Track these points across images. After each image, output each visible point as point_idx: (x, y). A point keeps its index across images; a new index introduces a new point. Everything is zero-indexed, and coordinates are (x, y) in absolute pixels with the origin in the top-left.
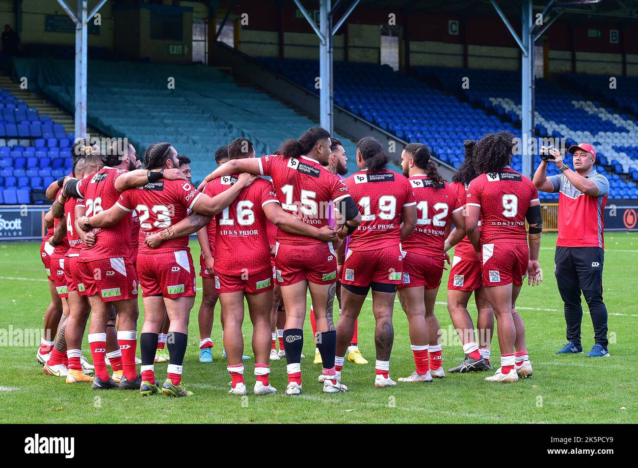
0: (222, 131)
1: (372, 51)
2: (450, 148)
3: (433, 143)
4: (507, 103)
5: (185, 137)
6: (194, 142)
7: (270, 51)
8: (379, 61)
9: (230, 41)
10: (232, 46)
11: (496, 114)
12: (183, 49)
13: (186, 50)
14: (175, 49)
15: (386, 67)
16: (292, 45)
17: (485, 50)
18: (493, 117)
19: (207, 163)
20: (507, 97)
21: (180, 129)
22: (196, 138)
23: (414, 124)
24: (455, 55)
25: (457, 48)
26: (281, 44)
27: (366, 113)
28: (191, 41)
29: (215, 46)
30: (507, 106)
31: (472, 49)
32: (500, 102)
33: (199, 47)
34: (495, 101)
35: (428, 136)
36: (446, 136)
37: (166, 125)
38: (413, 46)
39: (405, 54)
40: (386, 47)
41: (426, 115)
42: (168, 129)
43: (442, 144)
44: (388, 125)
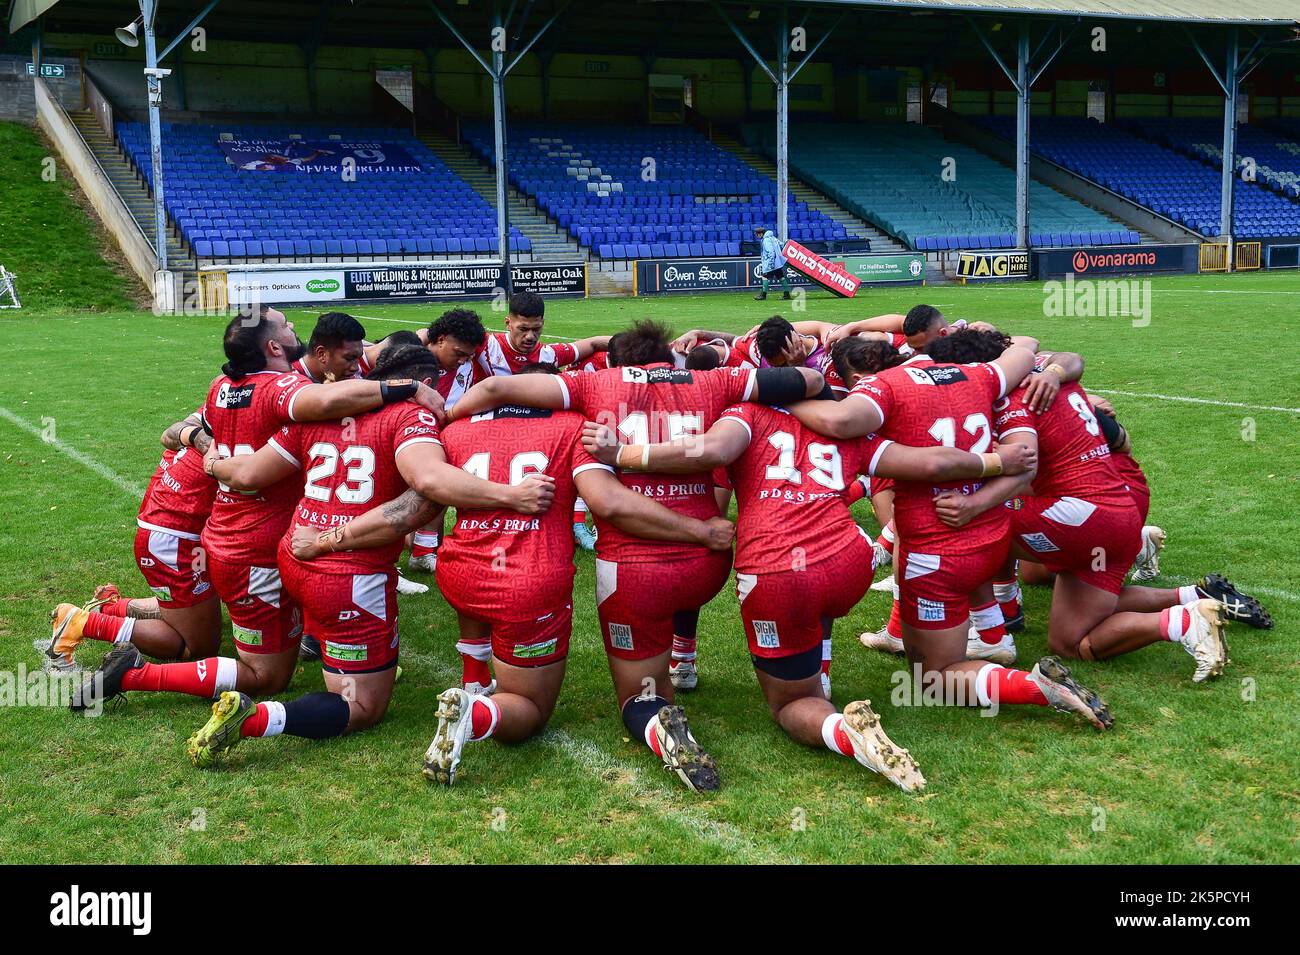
0: (928, 184)
1: (1079, 105)
2: (1150, 193)
3: (1134, 189)
4: (1210, 148)
5: (892, 190)
6: (900, 195)
7: (981, 109)
8: (1086, 114)
9: (944, 103)
10: (946, 106)
11: (1199, 159)
12: (898, 111)
13: (901, 111)
14: (891, 111)
15: (1093, 119)
16: (1002, 103)
17: (1189, 100)
18: (1196, 162)
19: (910, 213)
20: (1210, 142)
21: (888, 184)
22: (901, 191)
23: (1116, 172)
24: (1161, 105)
25: (1163, 99)
26: (991, 103)
27: (1069, 163)
28: (906, 104)
29: (929, 108)
30: (1210, 151)
31: (1177, 99)
32: (1203, 148)
33: (914, 109)
34: (1197, 147)
35: (1129, 182)
36: (1147, 182)
37: (876, 180)
38: (1119, 99)
39: (1110, 107)
40: (1094, 102)
41: (1128, 162)
42: (877, 183)
43: (1143, 189)
44: (1090, 173)
